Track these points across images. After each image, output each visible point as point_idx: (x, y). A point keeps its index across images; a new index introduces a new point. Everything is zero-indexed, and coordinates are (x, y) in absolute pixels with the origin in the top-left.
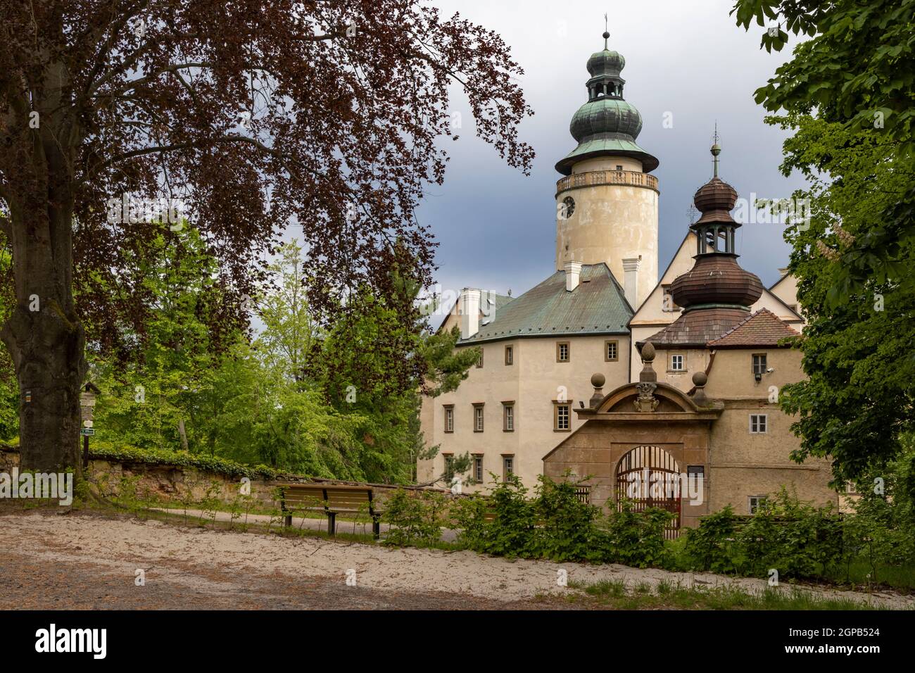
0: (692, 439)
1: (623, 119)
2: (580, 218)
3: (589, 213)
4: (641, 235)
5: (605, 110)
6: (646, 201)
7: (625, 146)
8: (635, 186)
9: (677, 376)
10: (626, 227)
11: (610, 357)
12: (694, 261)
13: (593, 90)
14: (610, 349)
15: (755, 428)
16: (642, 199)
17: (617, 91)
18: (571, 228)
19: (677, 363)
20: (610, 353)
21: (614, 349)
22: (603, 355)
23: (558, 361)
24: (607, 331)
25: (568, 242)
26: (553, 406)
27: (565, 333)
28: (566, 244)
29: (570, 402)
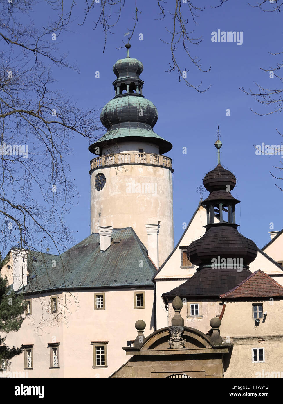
0: (211, 368)
2: (110, 190)
3: (117, 187)
4: (160, 205)
5: (129, 104)
6: (164, 177)
7: (146, 133)
8: (155, 166)
9: (195, 320)
10: (148, 198)
11: (138, 305)
12: (205, 229)
13: (118, 88)
14: (138, 299)
15: (256, 358)
16: (160, 176)
17: (138, 90)
18: (103, 199)
19: (195, 310)
20: (138, 302)
21: (142, 298)
22: (133, 304)
23: (96, 309)
24: (136, 283)
25: (100, 210)
26: (92, 346)
27: (101, 286)
28: (99, 212)
29: (106, 343)
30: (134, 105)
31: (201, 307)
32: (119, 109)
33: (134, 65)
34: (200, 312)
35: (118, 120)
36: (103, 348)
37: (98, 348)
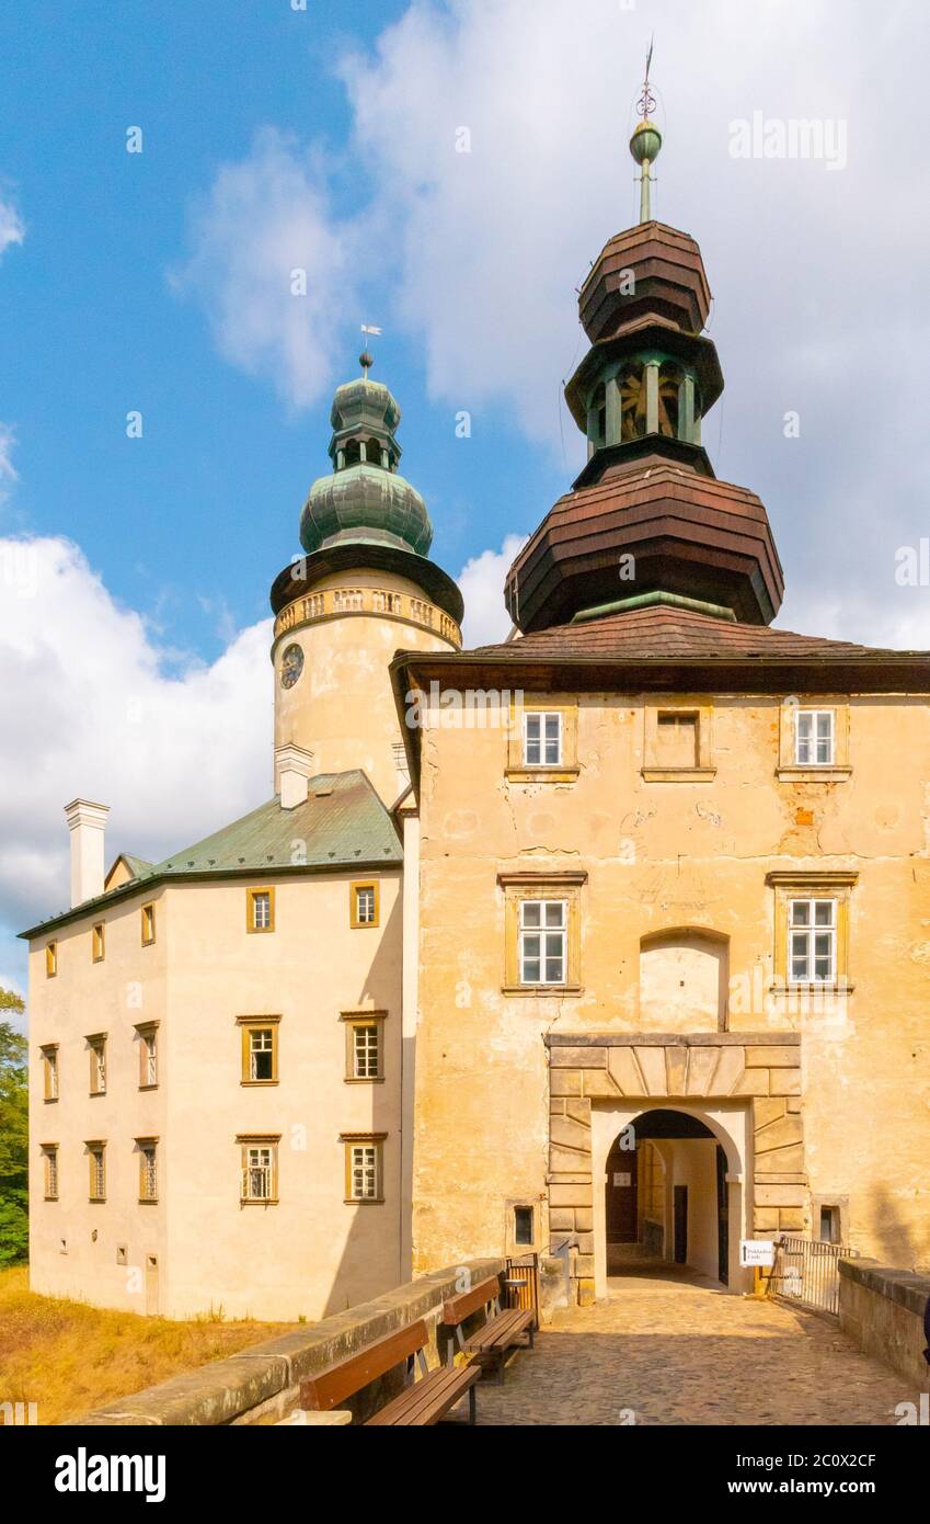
3: (329, 672)
9: (542, 791)
11: (362, 918)
14: (362, 902)
17: (386, 459)
19: (543, 739)
20: (362, 911)
21: (371, 900)
22: (346, 915)
23: (249, 930)
24: (356, 860)
25: (292, 735)
26: (239, 1029)
27: (263, 867)
29: (275, 1019)
30: (374, 480)
31: (571, 725)
32: (339, 488)
33: (376, 395)
34: (565, 749)
35: (336, 521)
36: (268, 1034)
37: (257, 1034)
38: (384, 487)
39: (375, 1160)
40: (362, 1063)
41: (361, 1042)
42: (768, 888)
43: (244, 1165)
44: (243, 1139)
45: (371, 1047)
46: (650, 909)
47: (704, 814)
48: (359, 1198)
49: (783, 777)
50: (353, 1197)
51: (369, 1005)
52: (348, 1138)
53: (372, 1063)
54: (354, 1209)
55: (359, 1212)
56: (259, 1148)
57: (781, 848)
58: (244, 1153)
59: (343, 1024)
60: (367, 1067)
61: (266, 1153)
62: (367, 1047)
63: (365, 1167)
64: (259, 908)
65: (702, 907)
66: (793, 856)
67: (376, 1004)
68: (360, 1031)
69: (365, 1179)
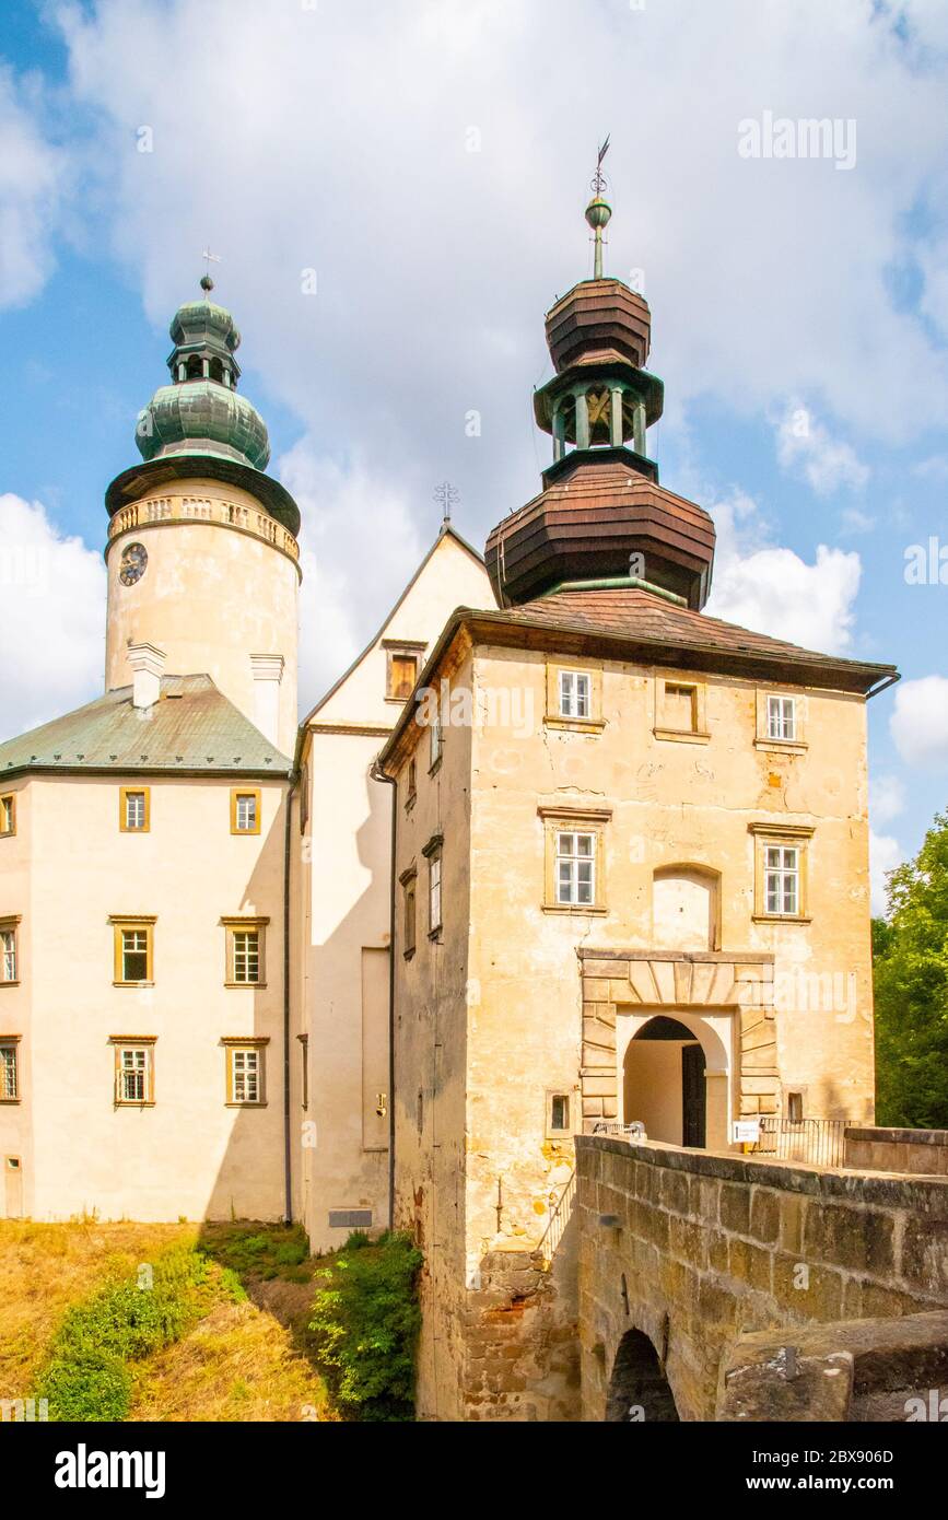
1: (241, 422)
2: (158, 583)
3: (176, 575)
9: (574, 739)
11: (242, 825)
14: (243, 808)
17: (228, 378)
18: (140, 604)
20: (243, 816)
21: (252, 809)
22: (227, 819)
23: (123, 829)
24: (237, 767)
25: (132, 632)
26: (111, 929)
27: (139, 766)
28: (128, 636)
29: (151, 920)
30: (219, 398)
31: (598, 687)
32: (186, 400)
34: (593, 704)
35: (180, 429)
36: (142, 935)
37: (129, 935)
38: (231, 406)
39: (258, 1065)
40: (240, 968)
41: (240, 947)
42: (749, 835)
43: (117, 1066)
44: (115, 1040)
45: (252, 953)
46: (661, 846)
47: (701, 770)
48: (240, 1101)
49: (759, 747)
50: (234, 1100)
51: (250, 911)
52: (228, 1042)
53: (253, 968)
54: (236, 1112)
55: (240, 1116)
56: (134, 1049)
57: (758, 804)
58: (117, 1054)
59: (223, 929)
60: (247, 973)
61: (141, 1055)
62: (247, 953)
63: (247, 1071)
64: (132, 807)
65: (700, 847)
66: (767, 810)
67: (257, 909)
68: (240, 936)
69: (247, 1083)
